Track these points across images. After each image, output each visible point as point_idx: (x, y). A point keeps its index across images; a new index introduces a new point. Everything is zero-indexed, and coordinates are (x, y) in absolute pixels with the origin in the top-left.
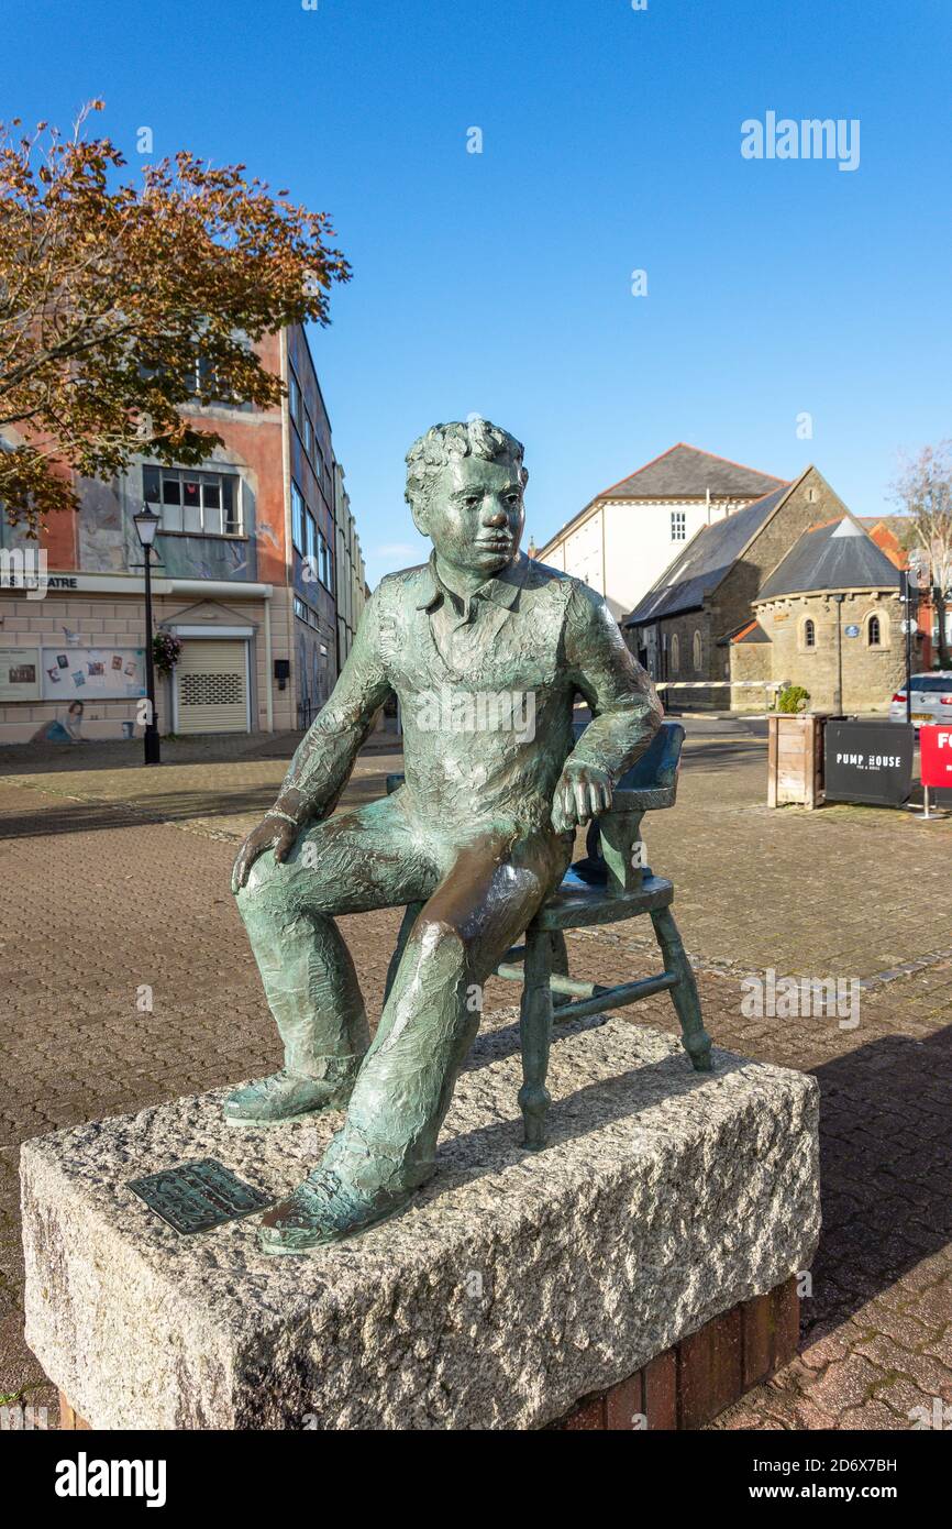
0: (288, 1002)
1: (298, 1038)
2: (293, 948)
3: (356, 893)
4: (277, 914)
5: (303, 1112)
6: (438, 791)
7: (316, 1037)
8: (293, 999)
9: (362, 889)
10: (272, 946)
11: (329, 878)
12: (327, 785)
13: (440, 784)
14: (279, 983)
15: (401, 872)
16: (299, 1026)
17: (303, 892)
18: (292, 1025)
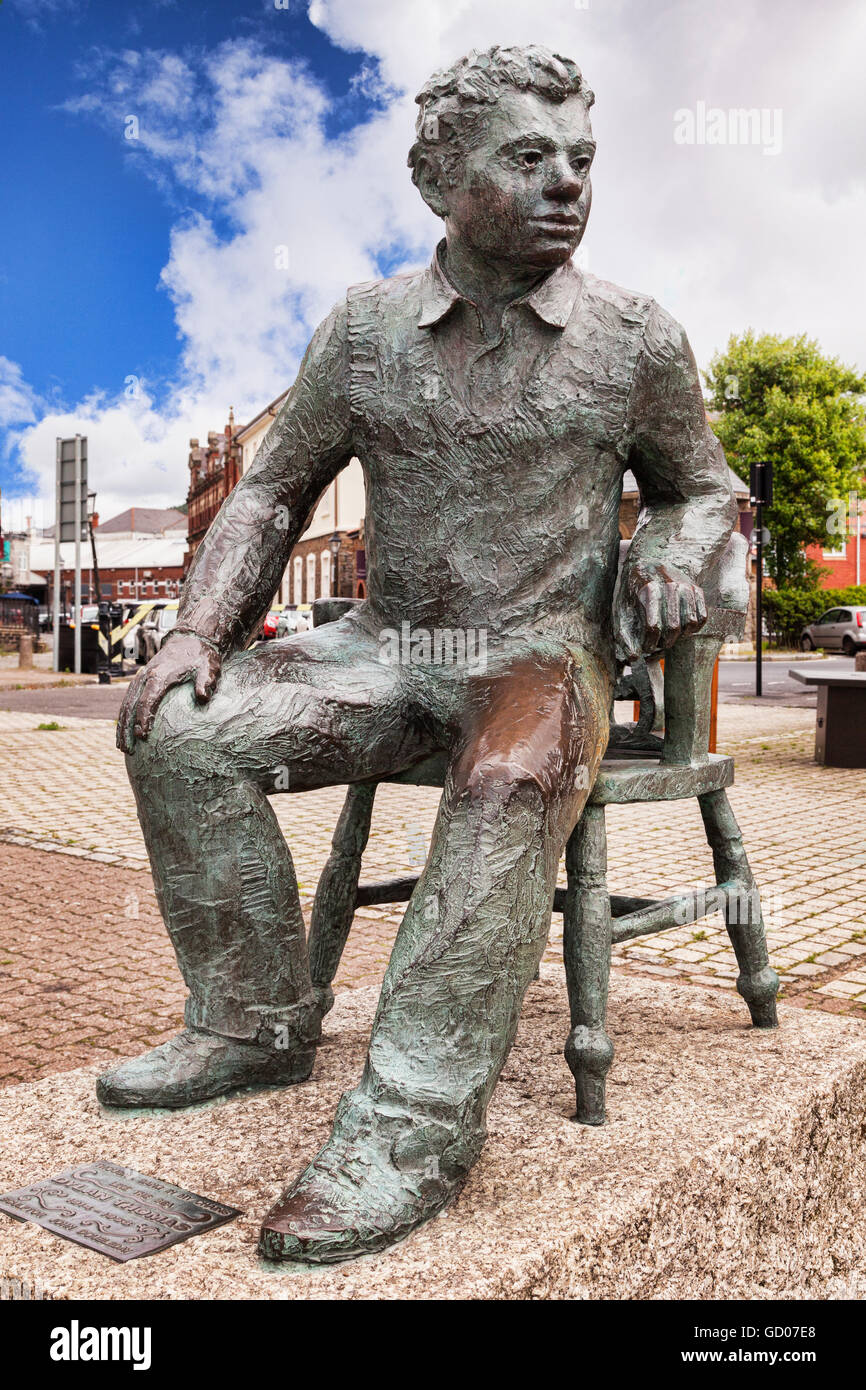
0: (204, 923)
1: (215, 979)
2: (217, 836)
3: (310, 755)
4: (196, 782)
5: (220, 1095)
6: (439, 603)
7: (246, 977)
8: (214, 917)
9: (319, 749)
10: (186, 834)
11: (273, 731)
12: (254, 597)
13: (442, 591)
14: (192, 892)
15: (373, 725)
16: (218, 961)
17: (237, 749)
18: (206, 959)
